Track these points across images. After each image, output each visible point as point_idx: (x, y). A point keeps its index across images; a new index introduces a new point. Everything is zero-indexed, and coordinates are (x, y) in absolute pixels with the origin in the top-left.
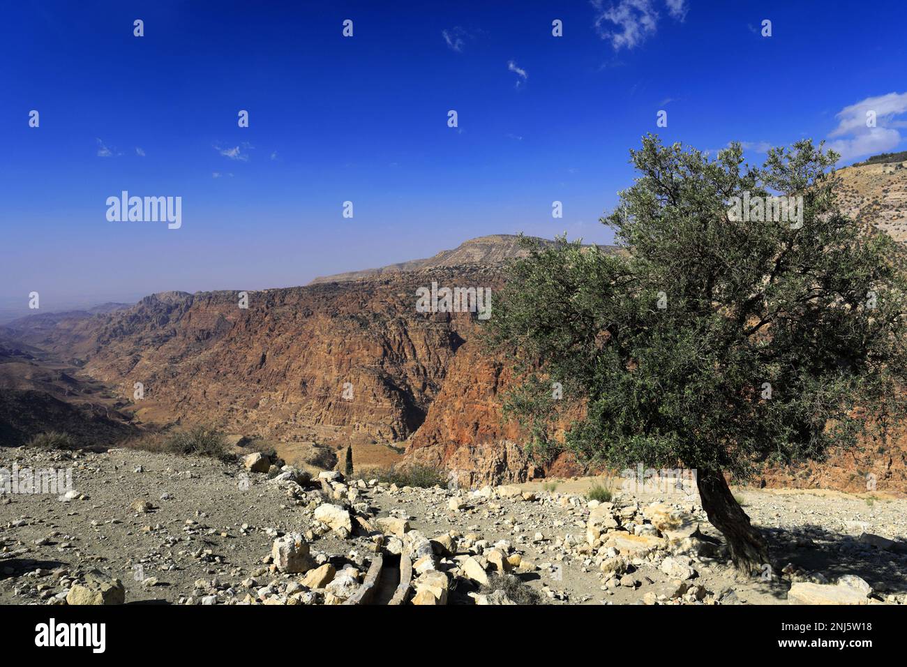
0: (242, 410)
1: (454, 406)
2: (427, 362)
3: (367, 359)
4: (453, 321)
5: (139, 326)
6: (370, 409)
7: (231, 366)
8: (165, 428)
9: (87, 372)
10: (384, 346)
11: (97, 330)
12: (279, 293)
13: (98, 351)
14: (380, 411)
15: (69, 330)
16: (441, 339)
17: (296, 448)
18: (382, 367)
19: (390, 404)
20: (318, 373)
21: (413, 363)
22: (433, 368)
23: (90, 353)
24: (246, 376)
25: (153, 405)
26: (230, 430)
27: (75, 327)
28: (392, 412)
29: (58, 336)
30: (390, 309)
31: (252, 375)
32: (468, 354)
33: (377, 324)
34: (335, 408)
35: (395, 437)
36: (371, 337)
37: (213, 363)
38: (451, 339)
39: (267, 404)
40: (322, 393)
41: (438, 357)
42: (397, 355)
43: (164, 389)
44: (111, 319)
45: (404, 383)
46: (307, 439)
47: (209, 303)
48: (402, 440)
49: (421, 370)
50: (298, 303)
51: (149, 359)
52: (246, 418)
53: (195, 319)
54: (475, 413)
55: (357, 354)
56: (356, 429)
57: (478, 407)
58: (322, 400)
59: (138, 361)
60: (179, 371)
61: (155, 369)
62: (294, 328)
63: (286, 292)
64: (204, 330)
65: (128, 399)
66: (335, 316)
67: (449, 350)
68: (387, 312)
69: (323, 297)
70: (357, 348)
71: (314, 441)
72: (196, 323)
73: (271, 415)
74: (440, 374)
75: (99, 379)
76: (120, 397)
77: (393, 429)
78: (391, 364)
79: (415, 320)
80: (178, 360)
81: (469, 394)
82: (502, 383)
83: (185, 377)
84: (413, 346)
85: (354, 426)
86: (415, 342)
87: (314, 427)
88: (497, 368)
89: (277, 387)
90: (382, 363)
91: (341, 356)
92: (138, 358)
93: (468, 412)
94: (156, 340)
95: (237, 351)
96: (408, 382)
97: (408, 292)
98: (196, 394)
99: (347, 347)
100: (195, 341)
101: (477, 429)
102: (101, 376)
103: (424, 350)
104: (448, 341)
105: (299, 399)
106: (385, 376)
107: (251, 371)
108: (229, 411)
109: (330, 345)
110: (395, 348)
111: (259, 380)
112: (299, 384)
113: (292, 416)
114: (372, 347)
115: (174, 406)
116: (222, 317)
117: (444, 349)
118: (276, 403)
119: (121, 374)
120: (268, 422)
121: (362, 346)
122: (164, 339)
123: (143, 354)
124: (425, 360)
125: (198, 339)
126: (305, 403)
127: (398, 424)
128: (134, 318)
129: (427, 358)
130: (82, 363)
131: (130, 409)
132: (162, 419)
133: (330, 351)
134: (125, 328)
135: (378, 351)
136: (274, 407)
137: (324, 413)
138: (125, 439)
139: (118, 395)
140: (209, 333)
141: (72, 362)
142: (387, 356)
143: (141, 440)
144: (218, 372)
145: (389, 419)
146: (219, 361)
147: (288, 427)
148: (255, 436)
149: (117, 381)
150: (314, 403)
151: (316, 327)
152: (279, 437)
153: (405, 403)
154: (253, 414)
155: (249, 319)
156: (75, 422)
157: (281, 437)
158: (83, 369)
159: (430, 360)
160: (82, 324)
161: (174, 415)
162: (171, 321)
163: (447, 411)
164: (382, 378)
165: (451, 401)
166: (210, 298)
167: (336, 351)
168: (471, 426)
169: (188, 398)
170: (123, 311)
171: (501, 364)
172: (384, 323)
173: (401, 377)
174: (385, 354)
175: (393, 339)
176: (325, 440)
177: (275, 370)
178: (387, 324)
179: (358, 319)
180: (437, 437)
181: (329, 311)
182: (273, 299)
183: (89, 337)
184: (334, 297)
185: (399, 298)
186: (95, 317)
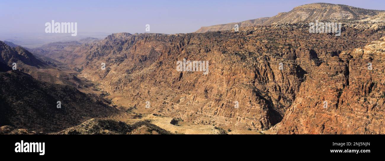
0: (170, 103)
1: (308, 113)
2: (281, 84)
3: (245, 79)
4: (298, 59)
5: (107, 52)
6: (247, 110)
7: (163, 78)
8: (129, 110)
9: (83, 75)
10: (255, 72)
11: (86, 52)
12: (187, 36)
13: (87, 64)
14: (254, 111)
15: (71, 52)
16: (291, 70)
17: (205, 128)
18: (254, 85)
19: (260, 107)
20: (215, 85)
21: (273, 83)
22: (285, 87)
23: (83, 65)
24: (171, 84)
25: (120, 97)
26: (164, 114)
27: (73, 50)
28: (261, 112)
29: (66, 55)
30: (259, 50)
31: (175, 84)
32: (314, 81)
33: (251, 58)
34: (226, 107)
35: (262, 127)
36: (247, 66)
37: (153, 75)
38: (297, 70)
39: (185, 101)
40: (218, 98)
41: (289, 81)
42: (263, 78)
43: (125, 88)
44: (92, 47)
45: (267, 95)
46: (209, 123)
47: (146, 41)
48: (266, 129)
49: (278, 88)
50: (201, 44)
51: (115, 70)
52: (173, 108)
53: (138, 49)
54: (322, 119)
55: (239, 76)
56: (239, 120)
57: (324, 115)
58: (217, 101)
59: (109, 71)
60: (133, 78)
61: (120, 76)
62: (199, 58)
63: (191, 36)
64: (143, 56)
65: (106, 92)
66: (224, 52)
67: (295, 77)
68: (257, 51)
69: (215, 41)
70: (239, 72)
71: (214, 125)
72: (139, 52)
73: (187, 108)
74: (289, 91)
75: (90, 80)
76: (102, 90)
77: (261, 122)
78: (259, 83)
79: (274, 57)
80: (130, 72)
81: (319, 107)
82: (343, 102)
83: (137, 82)
84: (273, 73)
85: (237, 119)
86: (274, 71)
87: (213, 117)
88: (338, 92)
89: (190, 92)
90: (254, 82)
91: (229, 77)
92: (109, 70)
93: (317, 118)
94: (117, 60)
95: (166, 69)
96: (269, 95)
97: (269, 39)
98: (144, 92)
99: (233, 71)
100: (139, 62)
101: (323, 129)
102: (90, 78)
103: (280, 76)
104: (295, 71)
105: (203, 100)
106: (256, 90)
107: (174, 82)
108: (163, 103)
109: (223, 70)
110: (262, 73)
111: (179, 87)
112: (203, 91)
113: (200, 110)
114: (248, 72)
115: (132, 98)
116: (153, 49)
117: (292, 76)
118: (189, 101)
119: (101, 78)
120: (186, 112)
121: (242, 72)
122: (121, 60)
123: (111, 67)
124: (280, 82)
125: (140, 61)
126: (207, 103)
127: (264, 120)
128: (104, 47)
129: (281, 81)
130: (80, 70)
131: (109, 97)
132: (127, 104)
133: (223, 73)
134: (100, 52)
135: (252, 75)
136: (188, 103)
137: (219, 109)
138: (112, 115)
139: (101, 89)
140: (146, 58)
141: (75, 69)
142: (257, 78)
143: (120, 116)
144: (156, 81)
145: (259, 116)
146: (156, 75)
147: (198, 115)
148: (178, 119)
149: (99, 81)
150: (213, 103)
151: (213, 58)
152: (193, 121)
153: (269, 107)
154: (177, 106)
155: (170, 51)
156: (88, 104)
157: (194, 121)
158: (81, 73)
159: (283, 82)
160: (77, 49)
161: (133, 103)
162: (123, 50)
163: (303, 116)
164: (255, 91)
165: (306, 110)
166: (146, 38)
167: (226, 73)
168: (320, 126)
169: (140, 94)
170: (97, 43)
171: (341, 90)
172: (256, 58)
173: (265, 91)
174: (256, 77)
175: (261, 68)
176: (220, 125)
177: (188, 82)
178: (257, 59)
179: (240, 55)
180: (295, 131)
181: (221, 49)
182: (183, 40)
183: (82, 56)
184: (221, 40)
185: (263, 43)
186: (84, 45)
